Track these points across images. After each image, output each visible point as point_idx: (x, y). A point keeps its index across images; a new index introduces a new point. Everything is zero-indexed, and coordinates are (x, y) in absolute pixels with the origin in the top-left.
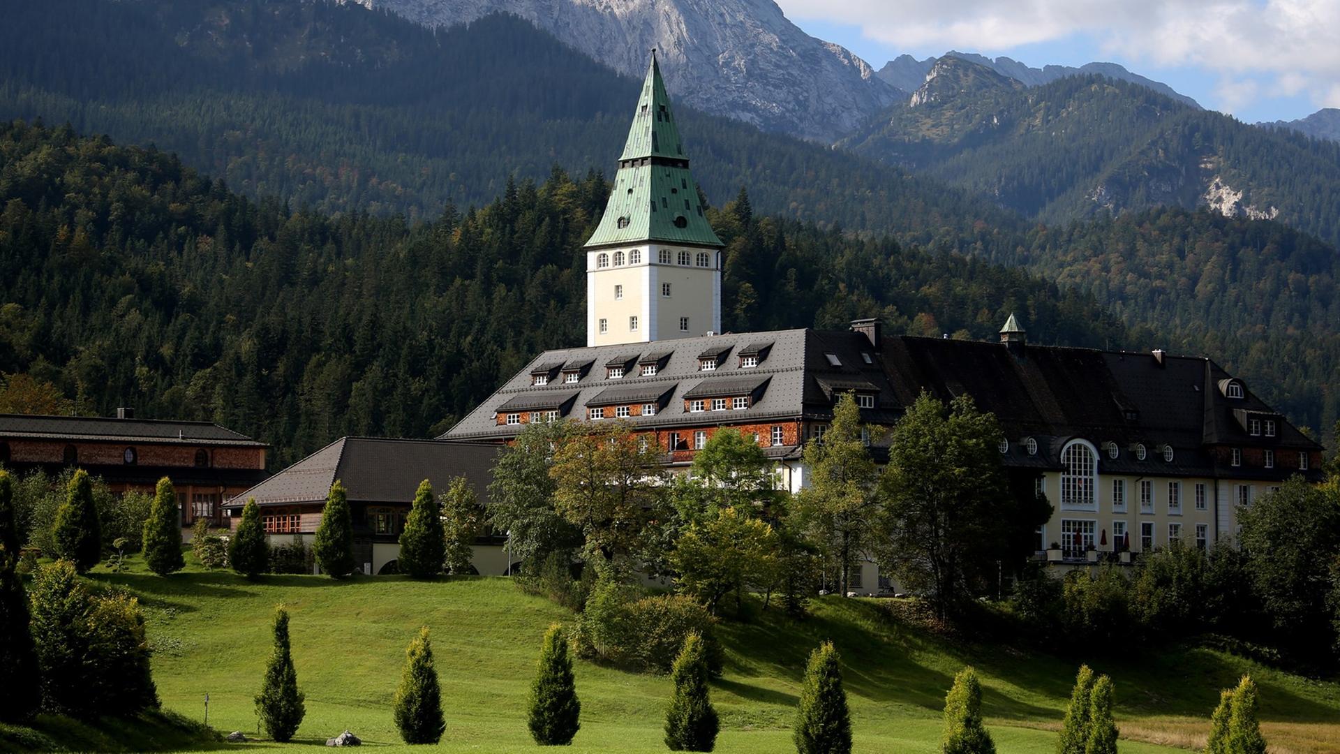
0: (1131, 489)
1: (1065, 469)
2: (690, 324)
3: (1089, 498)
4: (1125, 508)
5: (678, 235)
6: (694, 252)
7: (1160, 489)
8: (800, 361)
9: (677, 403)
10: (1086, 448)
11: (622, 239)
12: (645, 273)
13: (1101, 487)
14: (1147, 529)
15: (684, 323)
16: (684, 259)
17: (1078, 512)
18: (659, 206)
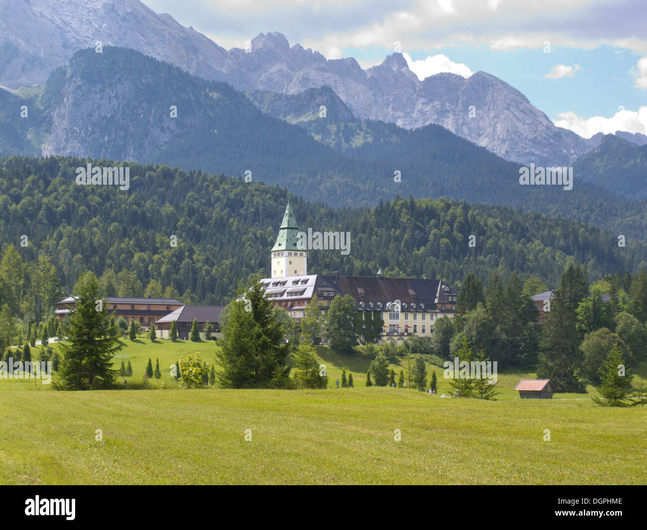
0: (411, 316)
1: (390, 311)
3: (397, 318)
4: (408, 320)
5: (294, 248)
6: (299, 252)
7: (419, 316)
8: (314, 284)
9: (285, 294)
10: (396, 305)
11: (280, 249)
12: (285, 259)
13: (401, 315)
14: (415, 326)
15: (296, 272)
16: (296, 254)
17: (394, 322)
18: (289, 240)
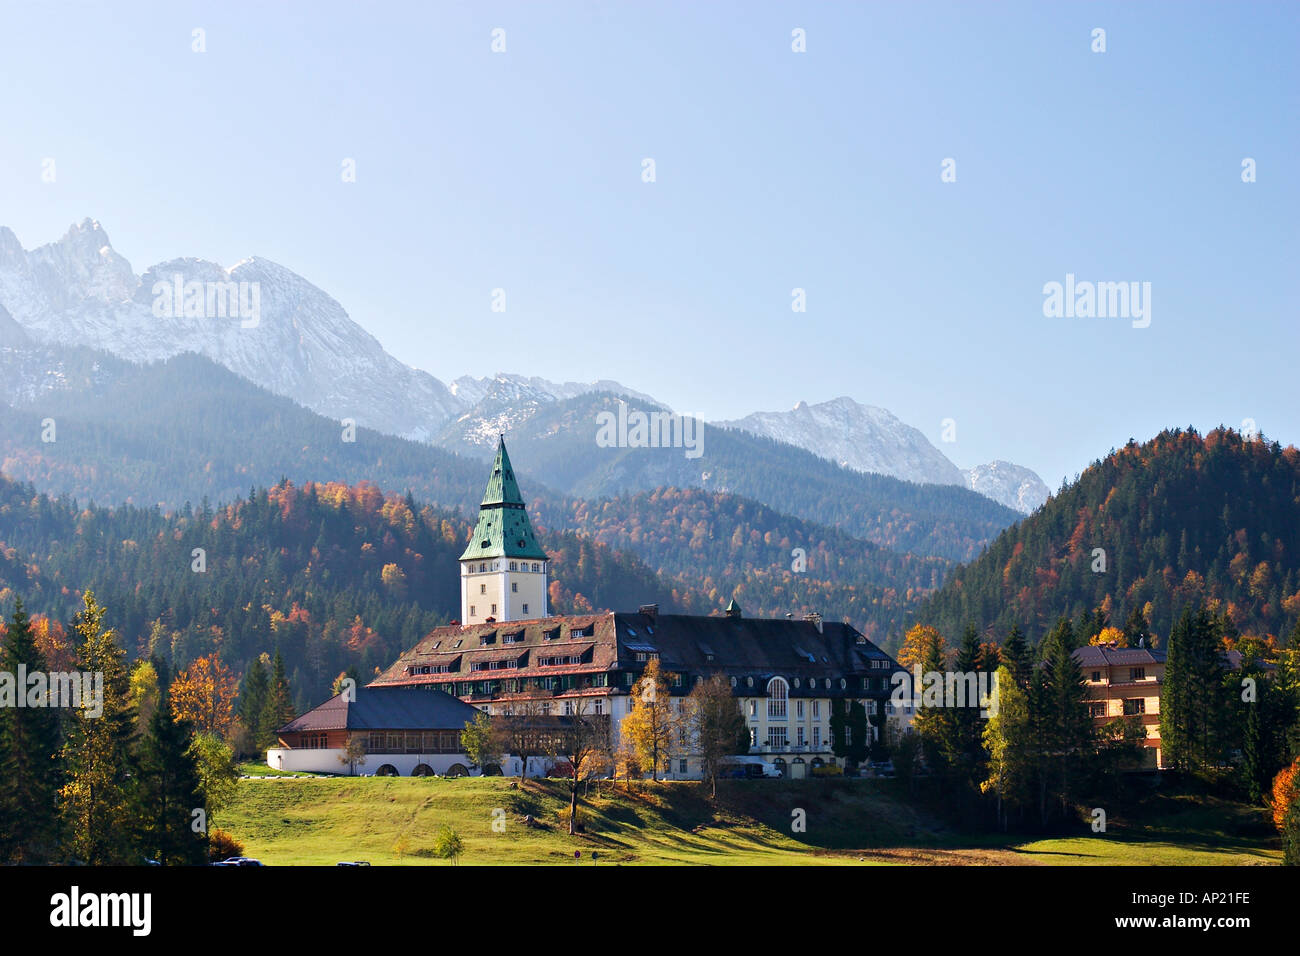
0: (807, 706)
1: (769, 696)
2: (529, 609)
3: (784, 713)
4: (804, 718)
5: (519, 551)
6: (531, 562)
7: (823, 707)
9: (532, 661)
10: (781, 682)
11: (485, 555)
12: (501, 577)
13: (791, 705)
15: (526, 608)
16: (524, 567)
17: (778, 722)
18: (509, 533)
